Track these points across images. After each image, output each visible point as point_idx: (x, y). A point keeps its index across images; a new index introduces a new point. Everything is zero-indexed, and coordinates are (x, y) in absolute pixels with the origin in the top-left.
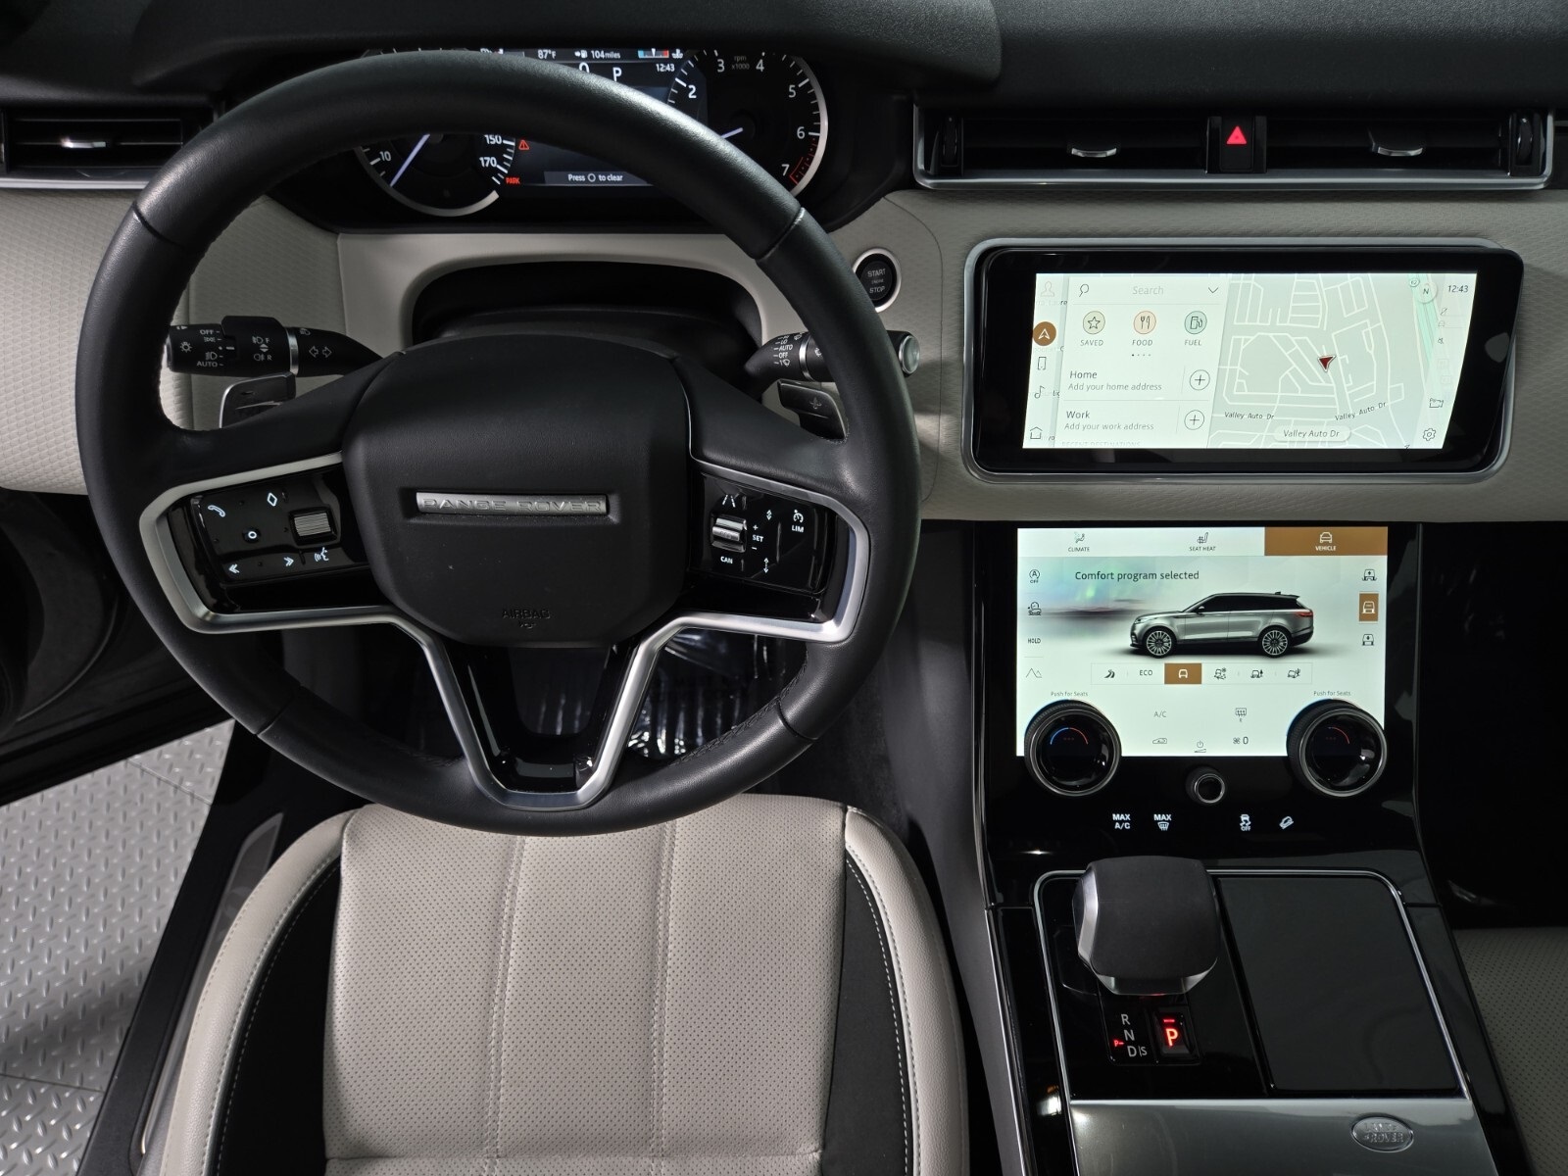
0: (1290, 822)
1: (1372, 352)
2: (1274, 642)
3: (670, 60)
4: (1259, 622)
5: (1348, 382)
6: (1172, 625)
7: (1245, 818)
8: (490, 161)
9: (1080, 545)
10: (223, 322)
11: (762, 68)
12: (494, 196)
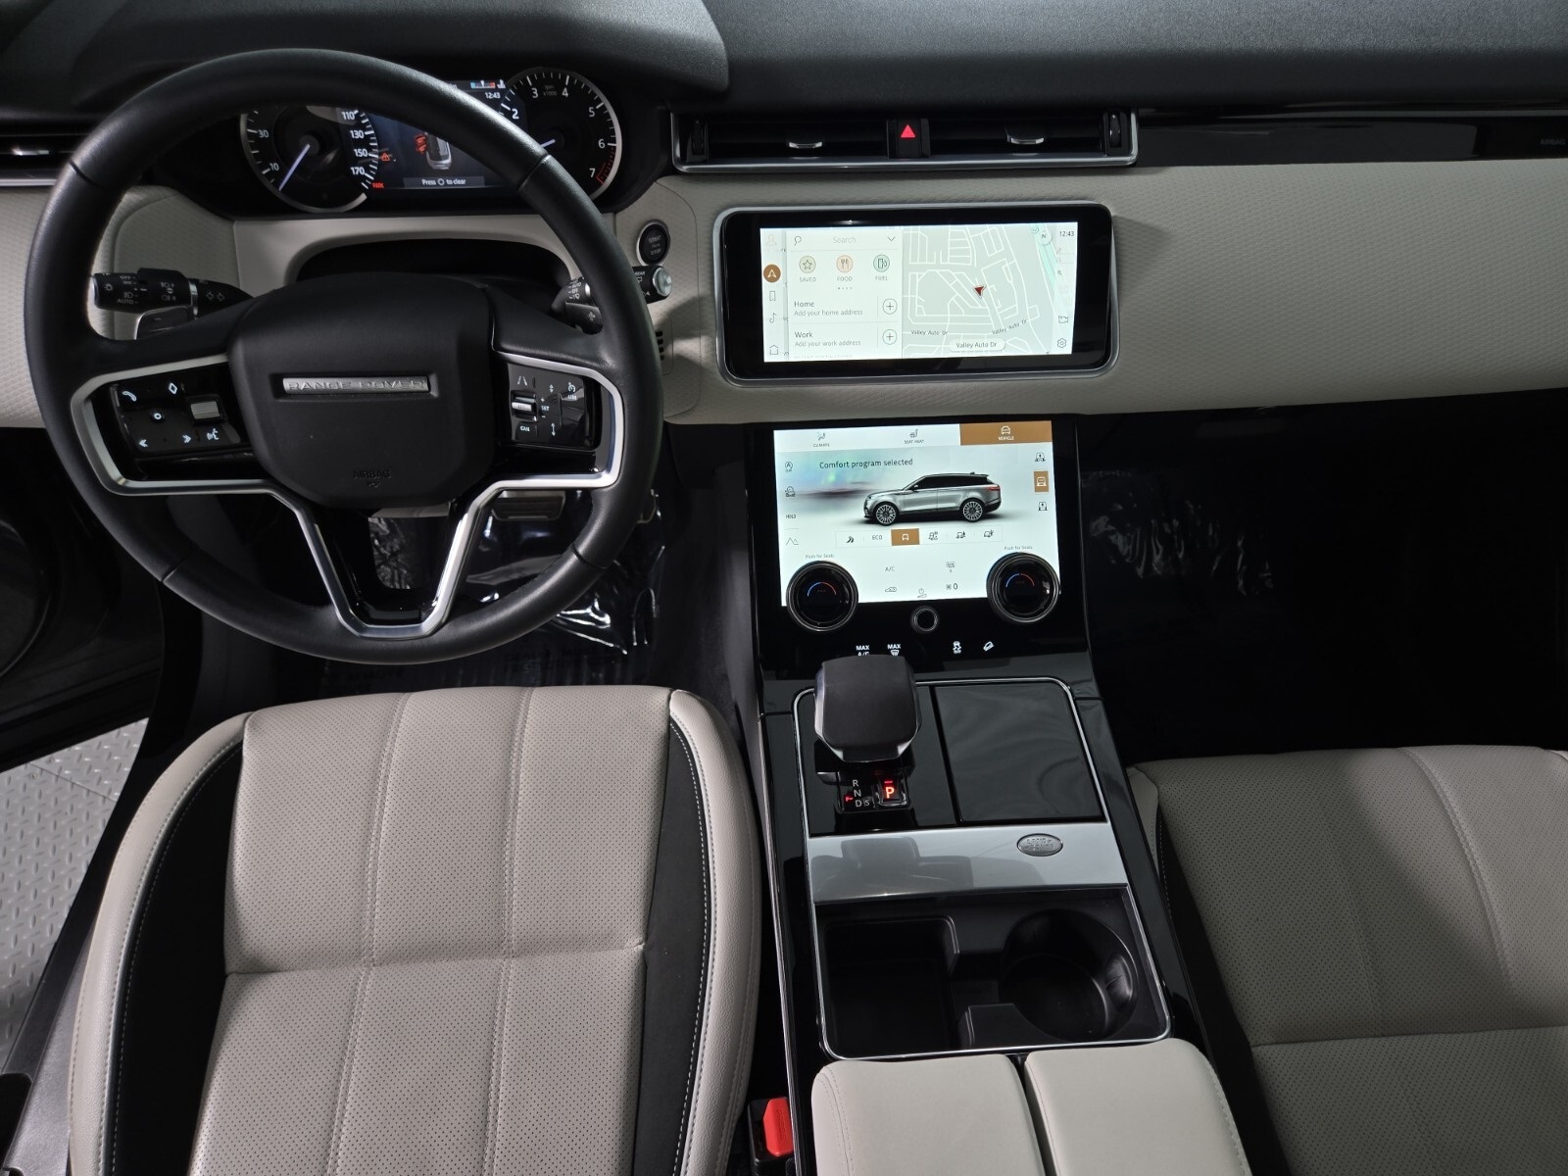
0: (992, 646)
1: (1011, 282)
2: (973, 511)
3: (497, 90)
4: (959, 496)
5: (997, 305)
6: (895, 500)
7: (957, 644)
8: (359, 170)
9: (822, 441)
10: (139, 272)
11: (567, 95)
12: (363, 197)
